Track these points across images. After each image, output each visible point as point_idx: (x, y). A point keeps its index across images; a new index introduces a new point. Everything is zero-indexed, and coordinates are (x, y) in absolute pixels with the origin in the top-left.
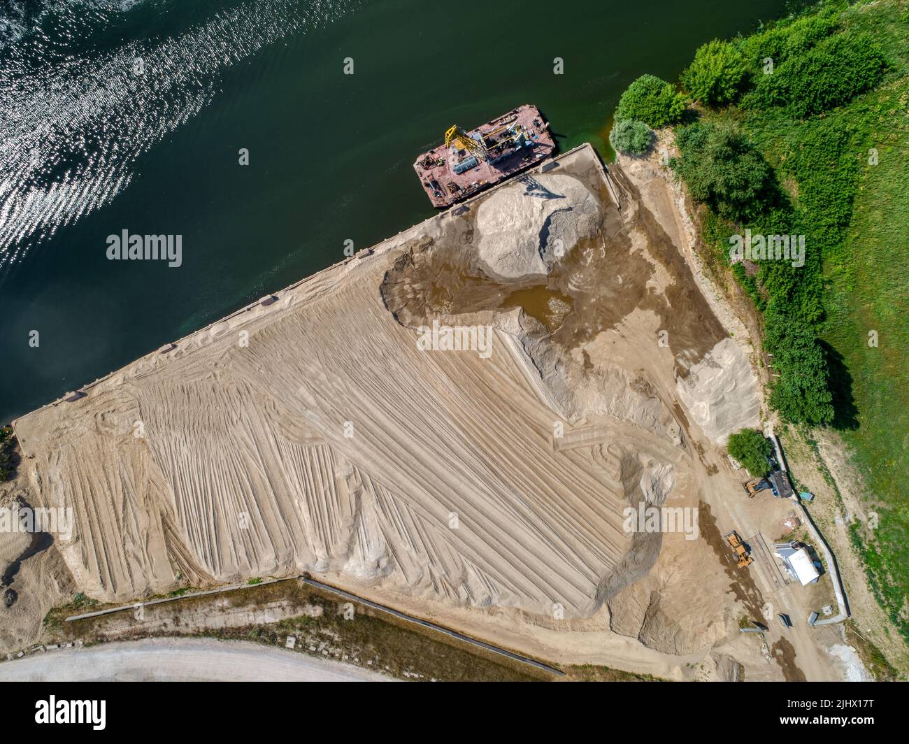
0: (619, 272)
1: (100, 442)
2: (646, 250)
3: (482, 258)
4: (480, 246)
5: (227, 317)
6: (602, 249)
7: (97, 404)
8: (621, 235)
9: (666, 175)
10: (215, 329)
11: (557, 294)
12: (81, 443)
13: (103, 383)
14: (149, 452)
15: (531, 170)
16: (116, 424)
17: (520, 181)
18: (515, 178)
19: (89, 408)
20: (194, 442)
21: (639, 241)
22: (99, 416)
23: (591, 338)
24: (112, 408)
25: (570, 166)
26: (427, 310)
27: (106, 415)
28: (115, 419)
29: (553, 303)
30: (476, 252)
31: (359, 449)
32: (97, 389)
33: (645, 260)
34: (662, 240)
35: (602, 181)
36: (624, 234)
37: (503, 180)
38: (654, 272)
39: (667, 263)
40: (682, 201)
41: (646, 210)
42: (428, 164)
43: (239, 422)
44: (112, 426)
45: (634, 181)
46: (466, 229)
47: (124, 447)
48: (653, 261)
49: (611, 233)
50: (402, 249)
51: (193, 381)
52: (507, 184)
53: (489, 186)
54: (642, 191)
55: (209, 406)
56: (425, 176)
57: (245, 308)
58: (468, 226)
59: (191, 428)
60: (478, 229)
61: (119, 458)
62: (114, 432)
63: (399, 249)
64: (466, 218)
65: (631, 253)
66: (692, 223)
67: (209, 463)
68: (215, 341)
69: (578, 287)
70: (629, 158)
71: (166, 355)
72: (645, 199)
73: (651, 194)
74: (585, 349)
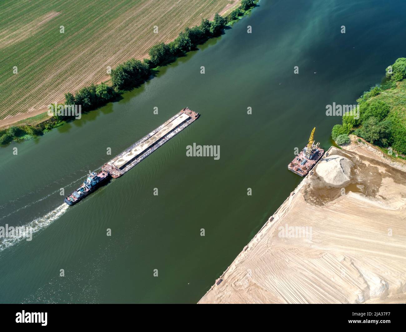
0: (369, 172)
1: (239, 295)
2: (371, 164)
3: (328, 183)
4: (325, 180)
5: (260, 230)
6: (359, 168)
7: (229, 281)
8: (360, 163)
9: (359, 145)
10: (258, 235)
11: (357, 183)
12: (231, 299)
13: (227, 272)
14: (262, 289)
15: (323, 157)
16: (242, 285)
17: (322, 161)
18: (320, 160)
19: (227, 284)
20: (278, 276)
21: (367, 163)
22: (233, 285)
23: (378, 191)
24: (236, 280)
25: (332, 153)
26: (324, 203)
27: (235, 284)
28: (240, 283)
29: (358, 186)
30: (325, 182)
31: (342, 249)
32: (226, 275)
33: (373, 166)
34: (372, 160)
35: (344, 153)
36: (361, 162)
37: (317, 162)
38: (378, 168)
39: (379, 165)
40: (370, 147)
41: (361, 155)
42: (293, 165)
43: (290, 262)
44: (240, 286)
45: (352, 151)
46: (317, 178)
47: (250, 292)
48: (376, 166)
49: (357, 163)
50: (303, 188)
51: (263, 255)
52: (319, 163)
53: (314, 165)
54: (356, 152)
55: (274, 261)
56: (294, 169)
57: (265, 225)
58: (316, 177)
59: (273, 272)
60: (320, 176)
61: (251, 297)
62: (243, 288)
63: (302, 189)
64: (314, 175)
65: (367, 166)
66: (378, 151)
67: (289, 281)
68: (261, 239)
69: (361, 180)
70: (345, 146)
71: (247, 251)
72: (358, 153)
73: (358, 152)
74: (379, 194)
